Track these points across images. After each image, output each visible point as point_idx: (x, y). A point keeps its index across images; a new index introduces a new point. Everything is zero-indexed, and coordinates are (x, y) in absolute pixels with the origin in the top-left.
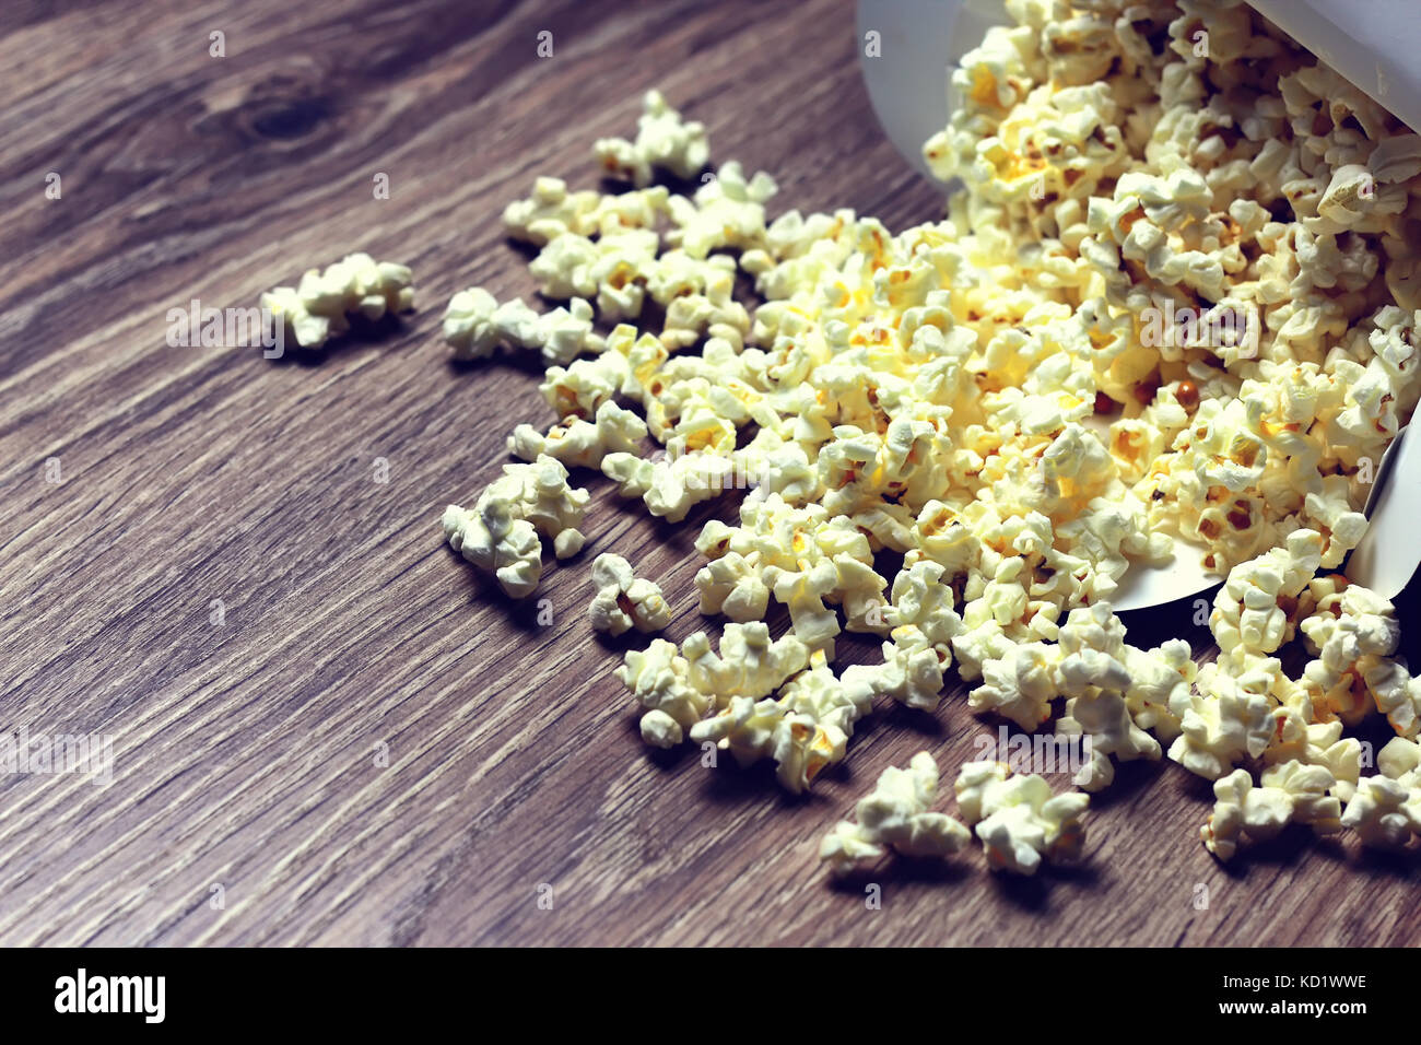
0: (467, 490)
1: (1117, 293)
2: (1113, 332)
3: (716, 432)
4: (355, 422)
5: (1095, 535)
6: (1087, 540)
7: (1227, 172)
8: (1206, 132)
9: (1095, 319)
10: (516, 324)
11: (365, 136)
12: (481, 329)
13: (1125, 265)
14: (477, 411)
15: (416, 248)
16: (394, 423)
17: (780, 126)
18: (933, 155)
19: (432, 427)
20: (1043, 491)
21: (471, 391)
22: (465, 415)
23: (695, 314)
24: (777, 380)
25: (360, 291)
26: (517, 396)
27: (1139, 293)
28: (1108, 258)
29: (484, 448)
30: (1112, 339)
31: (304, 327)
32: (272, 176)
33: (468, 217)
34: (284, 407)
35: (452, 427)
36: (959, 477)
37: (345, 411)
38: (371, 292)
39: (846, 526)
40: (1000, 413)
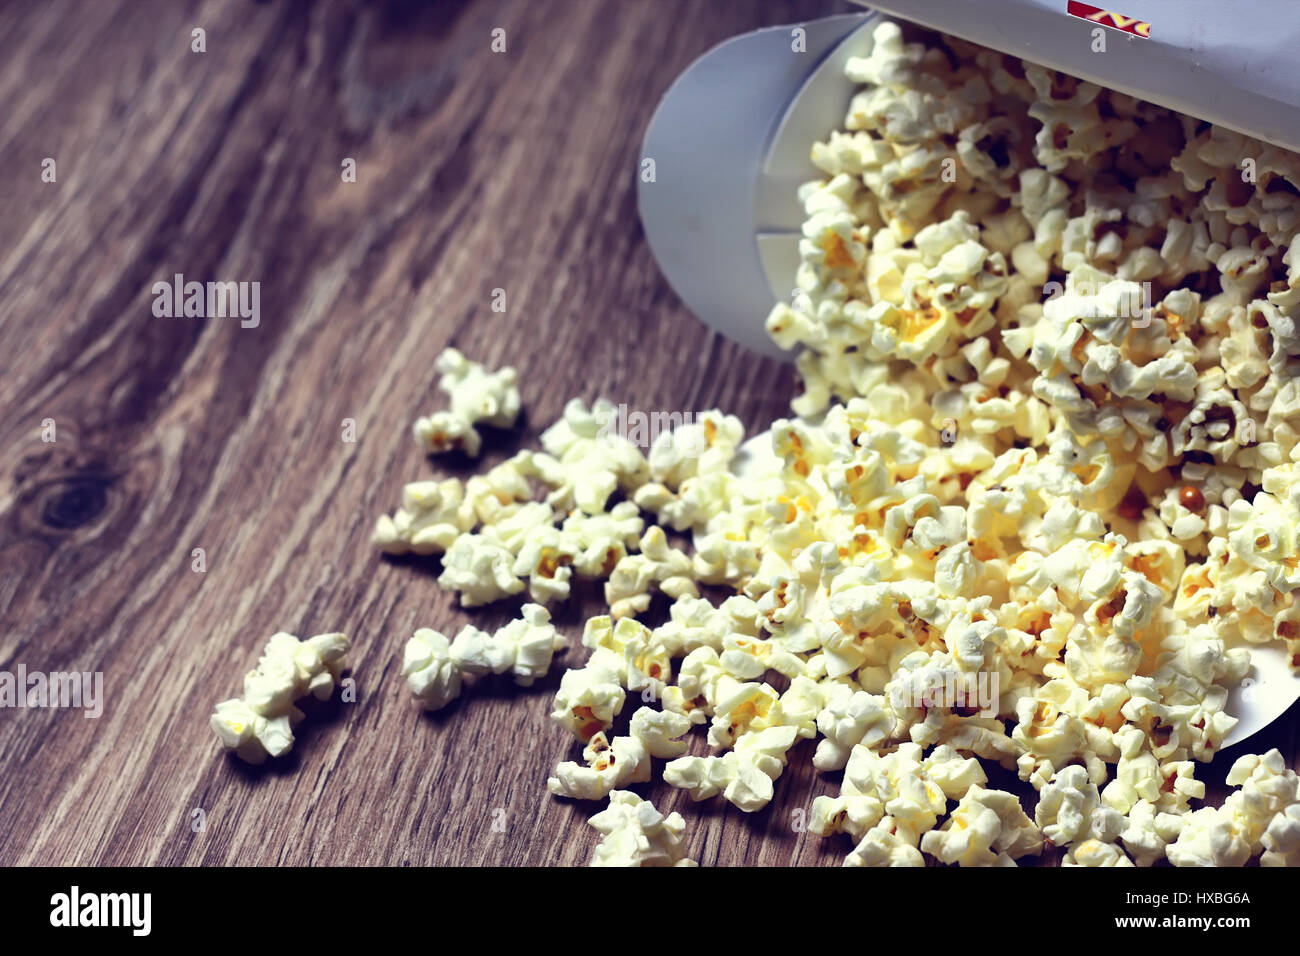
0: (540, 852)
1: (1082, 422)
2: (1093, 461)
3: (757, 701)
4: (377, 820)
5: (1188, 676)
6: (1183, 683)
7: (1133, 265)
8: (1100, 232)
9: (1075, 455)
10: (480, 654)
11: (164, 492)
12: (447, 670)
13: (1084, 392)
14: (487, 760)
15: (302, 601)
16: (416, 806)
17: (553, 338)
18: (777, 329)
19: (457, 796)
20: (1126, 651)
21: (466, 741)
22: (479, 769)
23: (641, 576)
24: (781, 623)
25: (305, 675)
26: (513, 727)
27: (1107, 415)
28: (1068, 392)
29: (523, 800)
30: (1095, 469)
31: (269, 735)
32: (102, 572)
33: (328, 547)
34: (294, 831)
35: (475, 787)
36: (1017, 661)
37: (358, 814)
38: (315, 673)
39: (948, 756)
40: (1031, 582)
